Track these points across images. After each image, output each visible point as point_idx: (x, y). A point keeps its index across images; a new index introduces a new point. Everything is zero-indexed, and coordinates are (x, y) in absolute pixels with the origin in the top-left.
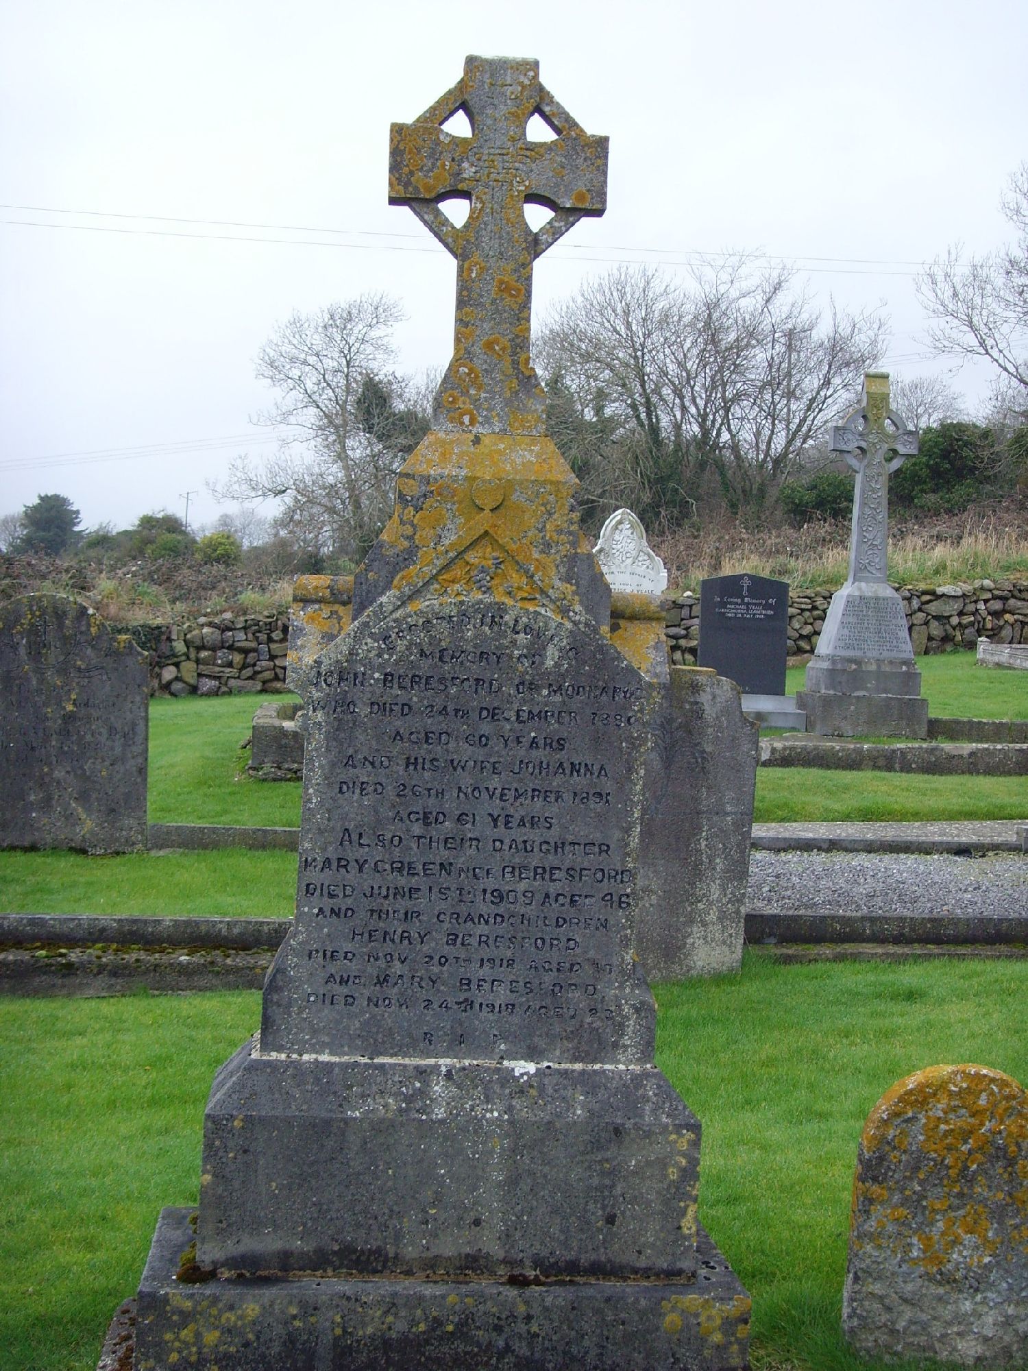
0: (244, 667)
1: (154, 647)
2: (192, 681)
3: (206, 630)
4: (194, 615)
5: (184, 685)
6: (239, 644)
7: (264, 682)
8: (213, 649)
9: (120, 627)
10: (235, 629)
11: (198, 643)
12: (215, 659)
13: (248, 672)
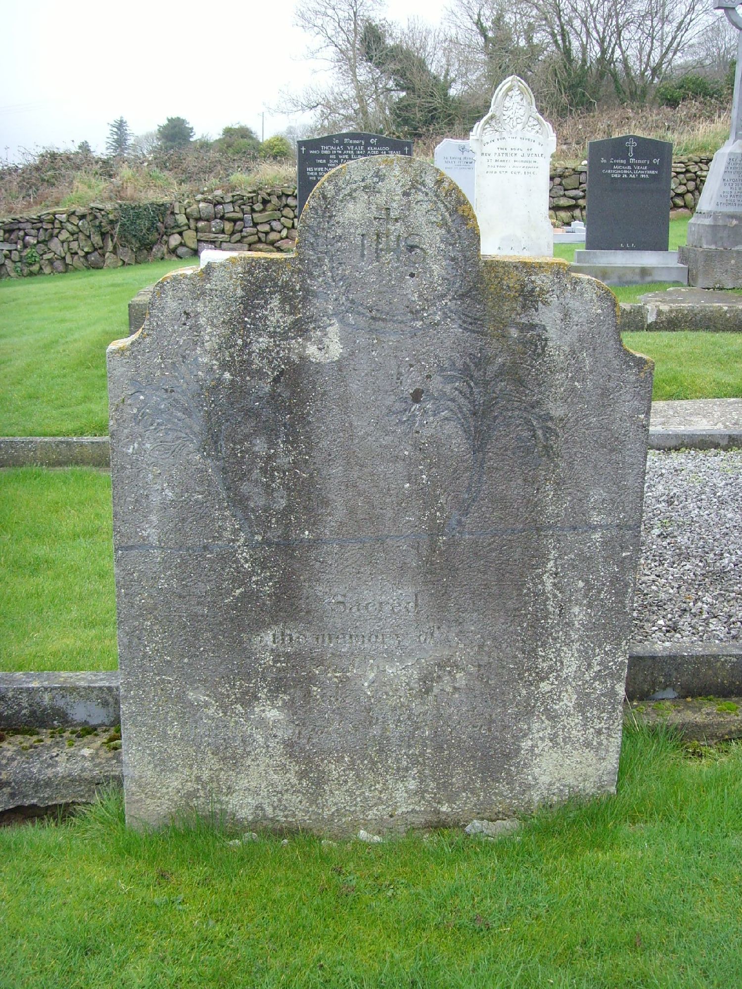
0: (233, 233)
1: (161, 220)
2: (194, 246)
3: (202, 205)
4: (192, 194)
5: (187, 249)
6: (227, 215)
7: (250, 245)
8: (208, 220)
9: (133, 205)
10: (225, 203)
11: (196, 215)
12: (211, 228)
13: (237, 237)
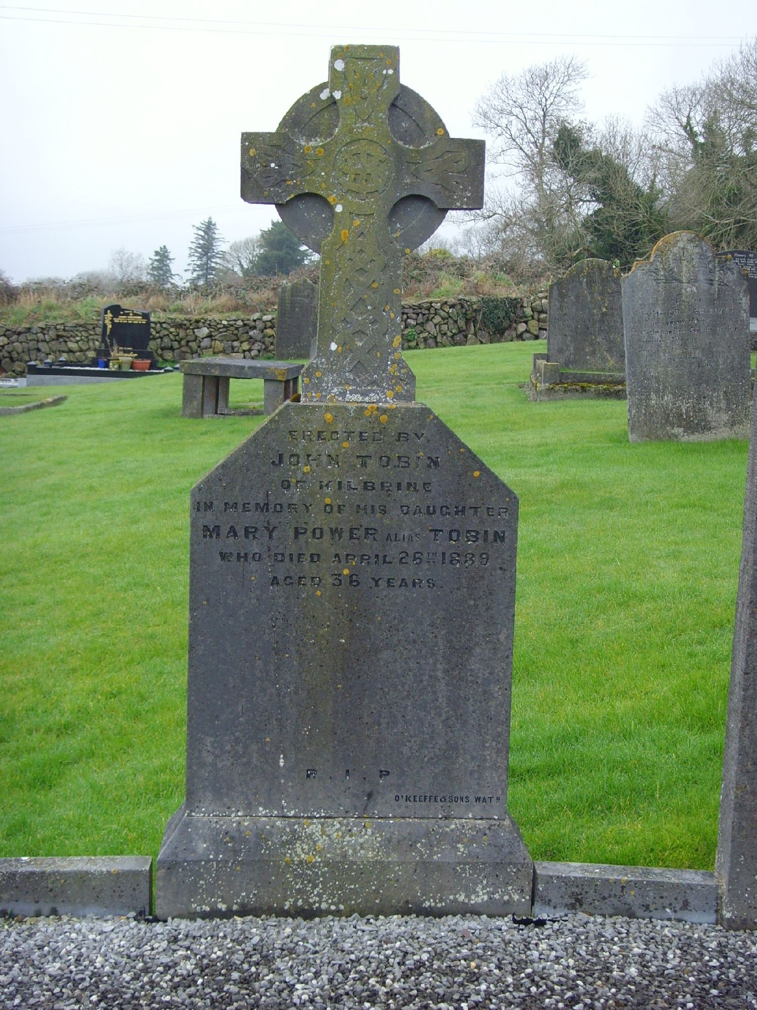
1: (513, 311)
2: (536, 333)
3: (543, 301)
4: (534, 292)
5: (530, 335)
9: (493, 299)
11: (539, 308)
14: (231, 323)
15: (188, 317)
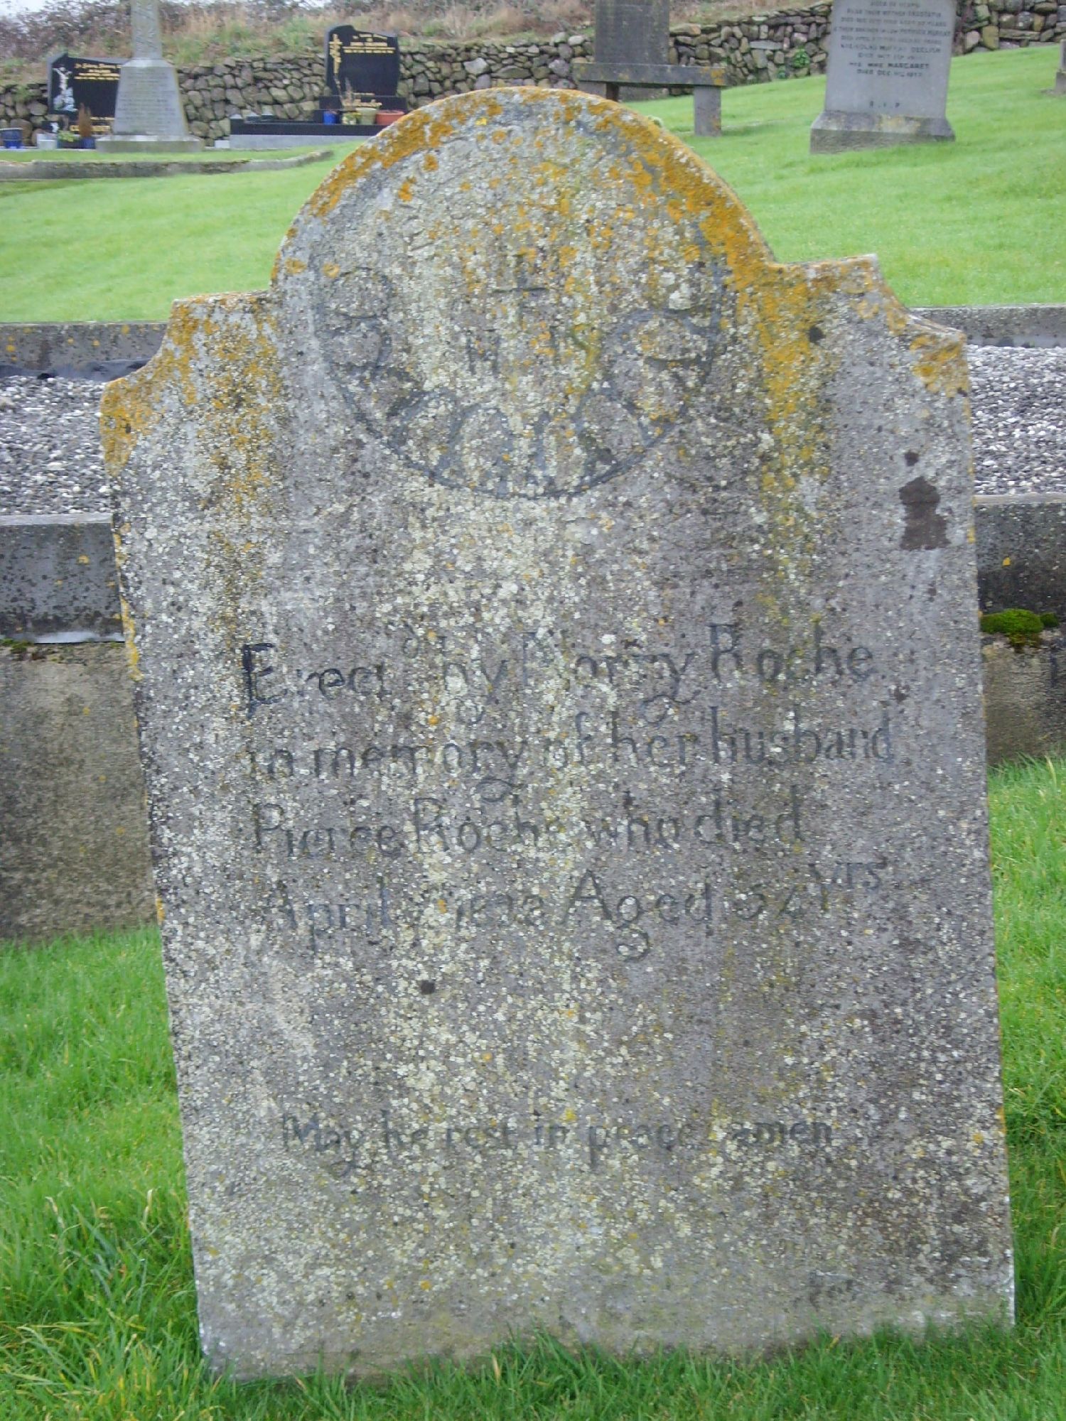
14: (522, 50)
15: (453, 42)
